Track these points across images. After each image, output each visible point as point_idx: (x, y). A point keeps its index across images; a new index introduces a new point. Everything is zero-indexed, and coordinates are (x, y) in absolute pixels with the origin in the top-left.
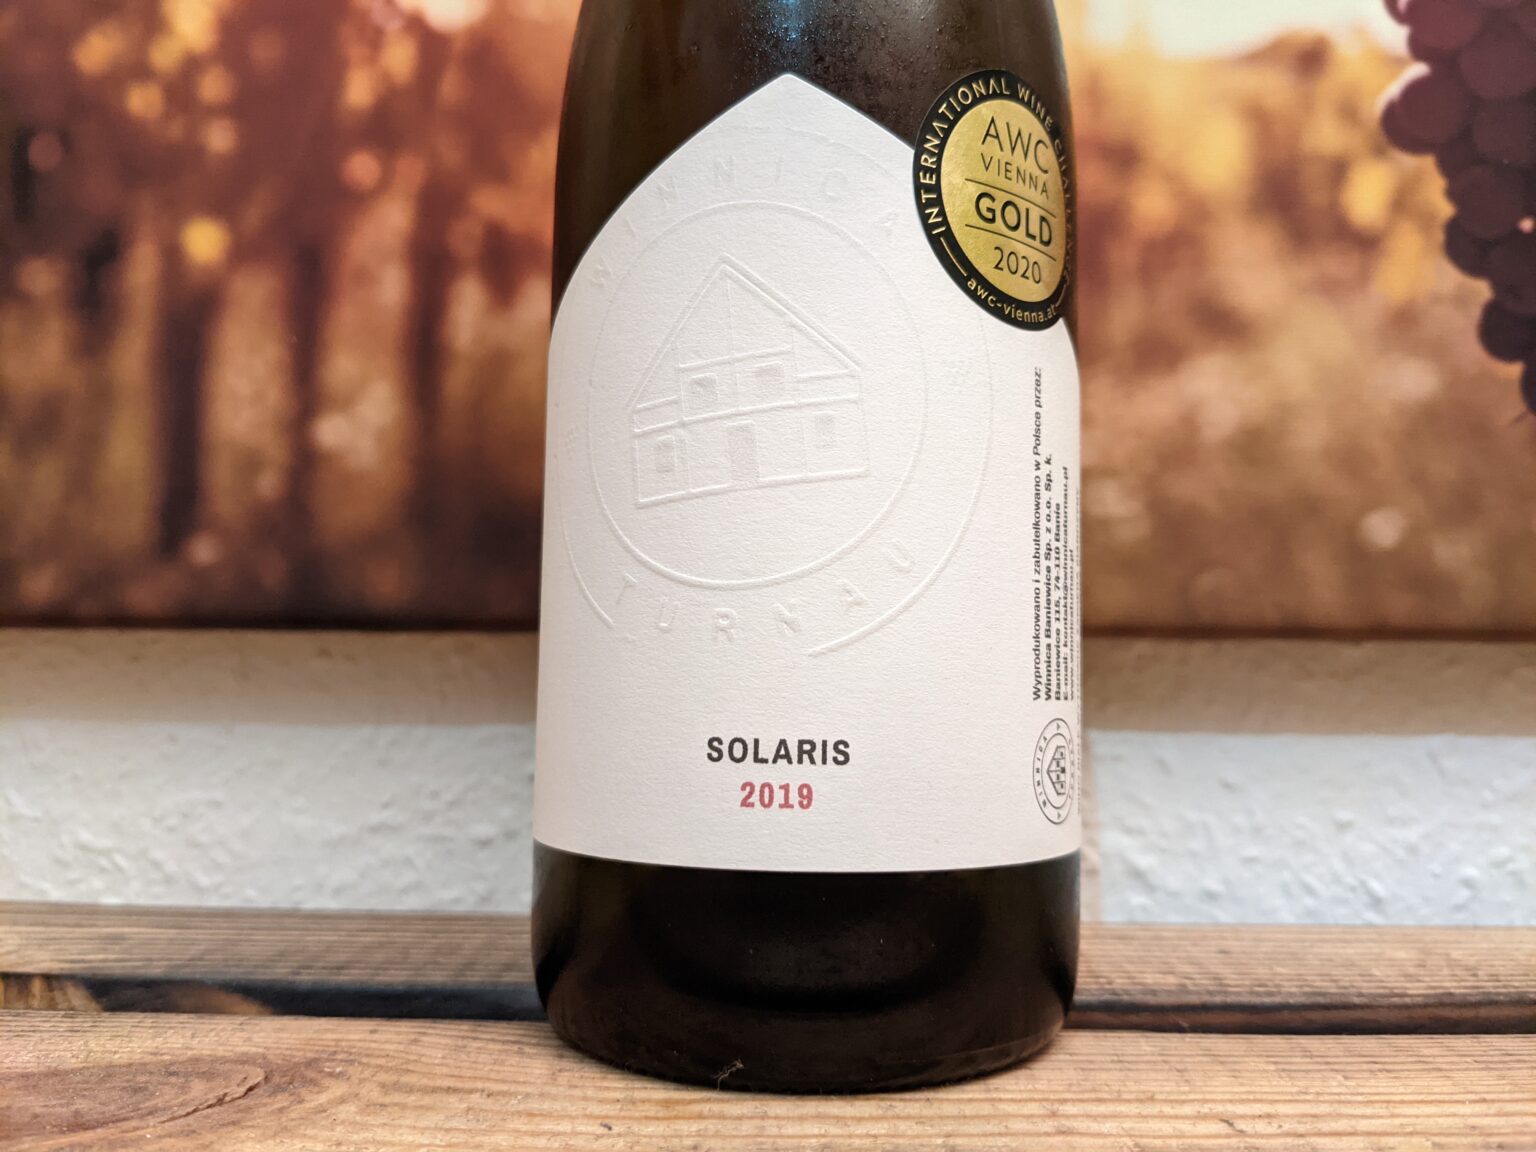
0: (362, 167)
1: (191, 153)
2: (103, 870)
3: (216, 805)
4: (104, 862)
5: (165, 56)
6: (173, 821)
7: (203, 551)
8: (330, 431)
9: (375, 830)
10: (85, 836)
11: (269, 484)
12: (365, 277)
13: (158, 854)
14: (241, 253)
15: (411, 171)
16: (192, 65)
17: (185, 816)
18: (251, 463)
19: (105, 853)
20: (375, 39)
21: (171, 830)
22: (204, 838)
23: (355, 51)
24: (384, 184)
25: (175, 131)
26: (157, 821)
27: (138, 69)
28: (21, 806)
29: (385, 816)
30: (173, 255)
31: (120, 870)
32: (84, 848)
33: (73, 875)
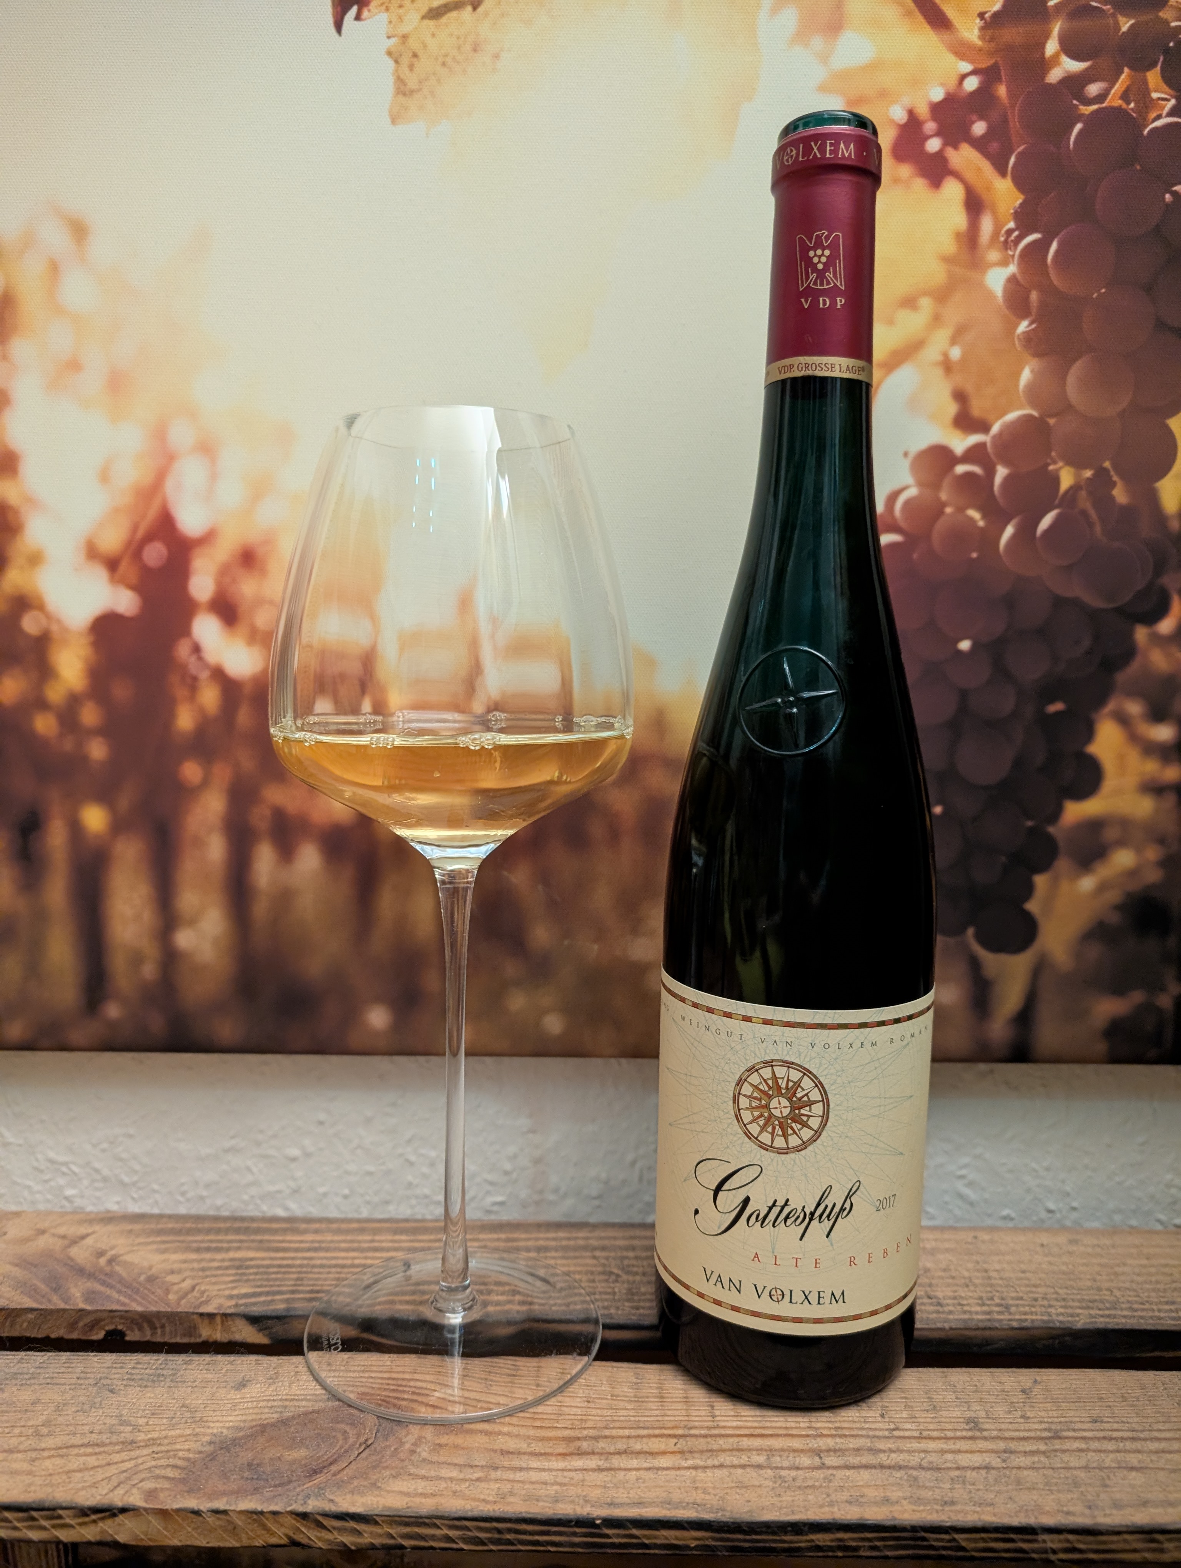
0: (191, 771)
1: (80, 760)
2: (64, 1174)
3: (130, 1136)
4: (64, 1169)
5: (55, 694)
6: (105, 1145)
7: (113, 1011)
8: (184, 939)
9: (227, 1151)
10: (52, 1155)
11: (149, 971)
12: (199, 842)
13: (97, 1165)
14: (118, 827)
15: (222, 774)
16: (74, 701)
17: (111, 1143)
18: (137, 960)
19: (65, 1164)
20: (193, 684)
21: (104, 1151)
22: (124, 1156)
23: (181, 692)
24: (205, 783)
25: (68, 745)
26: (94, 1146)
27: (41, 704)
28: (9, 1137)
29: (232, 1143)
30: (75, 828)
31: (75, 1174)
32: (52, 1161)
33: (47, 1177)
